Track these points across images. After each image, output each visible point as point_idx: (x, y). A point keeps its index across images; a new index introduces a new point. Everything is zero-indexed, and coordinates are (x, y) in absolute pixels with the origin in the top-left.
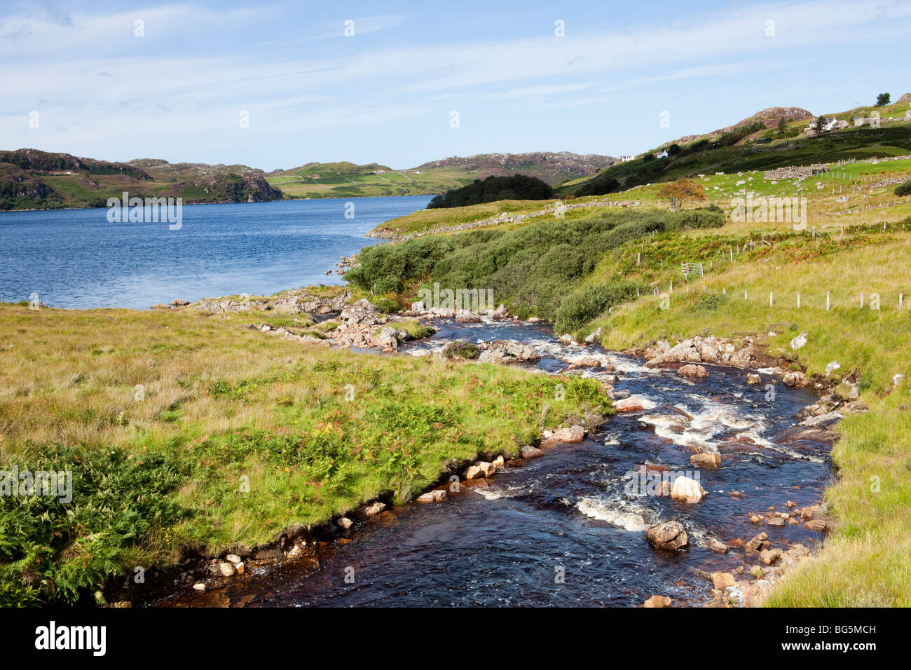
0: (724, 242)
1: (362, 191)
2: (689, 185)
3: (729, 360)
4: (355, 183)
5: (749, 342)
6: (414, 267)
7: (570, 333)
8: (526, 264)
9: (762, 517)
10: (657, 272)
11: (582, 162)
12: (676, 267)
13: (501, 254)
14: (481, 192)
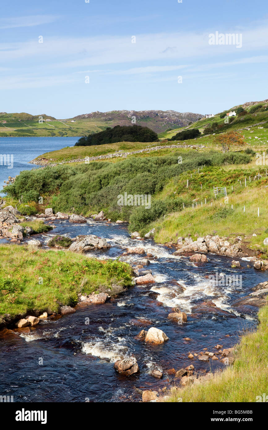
0: (242, 174)
1: (35, 132)
2: (234, 135)
3: (225, 251)
4: (31, 127)
5: (239, 240)
6: (49, 185)
7: (138, 231)
8: (120, 185)
9: (196, 355)
10: (198, 193)
11: (182, 118)
12: (211, 189)
13: (105, 178)
14: (111, 136)
